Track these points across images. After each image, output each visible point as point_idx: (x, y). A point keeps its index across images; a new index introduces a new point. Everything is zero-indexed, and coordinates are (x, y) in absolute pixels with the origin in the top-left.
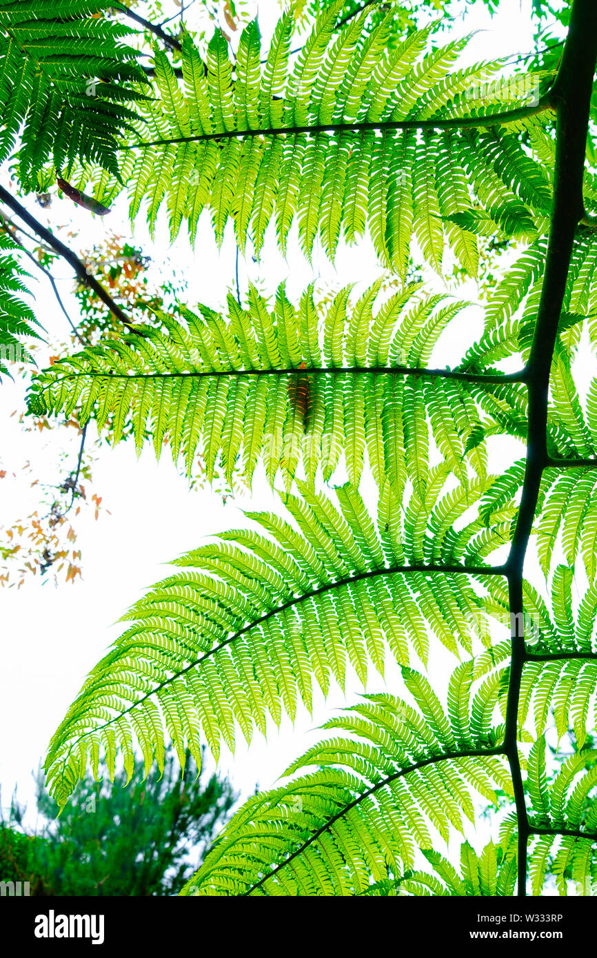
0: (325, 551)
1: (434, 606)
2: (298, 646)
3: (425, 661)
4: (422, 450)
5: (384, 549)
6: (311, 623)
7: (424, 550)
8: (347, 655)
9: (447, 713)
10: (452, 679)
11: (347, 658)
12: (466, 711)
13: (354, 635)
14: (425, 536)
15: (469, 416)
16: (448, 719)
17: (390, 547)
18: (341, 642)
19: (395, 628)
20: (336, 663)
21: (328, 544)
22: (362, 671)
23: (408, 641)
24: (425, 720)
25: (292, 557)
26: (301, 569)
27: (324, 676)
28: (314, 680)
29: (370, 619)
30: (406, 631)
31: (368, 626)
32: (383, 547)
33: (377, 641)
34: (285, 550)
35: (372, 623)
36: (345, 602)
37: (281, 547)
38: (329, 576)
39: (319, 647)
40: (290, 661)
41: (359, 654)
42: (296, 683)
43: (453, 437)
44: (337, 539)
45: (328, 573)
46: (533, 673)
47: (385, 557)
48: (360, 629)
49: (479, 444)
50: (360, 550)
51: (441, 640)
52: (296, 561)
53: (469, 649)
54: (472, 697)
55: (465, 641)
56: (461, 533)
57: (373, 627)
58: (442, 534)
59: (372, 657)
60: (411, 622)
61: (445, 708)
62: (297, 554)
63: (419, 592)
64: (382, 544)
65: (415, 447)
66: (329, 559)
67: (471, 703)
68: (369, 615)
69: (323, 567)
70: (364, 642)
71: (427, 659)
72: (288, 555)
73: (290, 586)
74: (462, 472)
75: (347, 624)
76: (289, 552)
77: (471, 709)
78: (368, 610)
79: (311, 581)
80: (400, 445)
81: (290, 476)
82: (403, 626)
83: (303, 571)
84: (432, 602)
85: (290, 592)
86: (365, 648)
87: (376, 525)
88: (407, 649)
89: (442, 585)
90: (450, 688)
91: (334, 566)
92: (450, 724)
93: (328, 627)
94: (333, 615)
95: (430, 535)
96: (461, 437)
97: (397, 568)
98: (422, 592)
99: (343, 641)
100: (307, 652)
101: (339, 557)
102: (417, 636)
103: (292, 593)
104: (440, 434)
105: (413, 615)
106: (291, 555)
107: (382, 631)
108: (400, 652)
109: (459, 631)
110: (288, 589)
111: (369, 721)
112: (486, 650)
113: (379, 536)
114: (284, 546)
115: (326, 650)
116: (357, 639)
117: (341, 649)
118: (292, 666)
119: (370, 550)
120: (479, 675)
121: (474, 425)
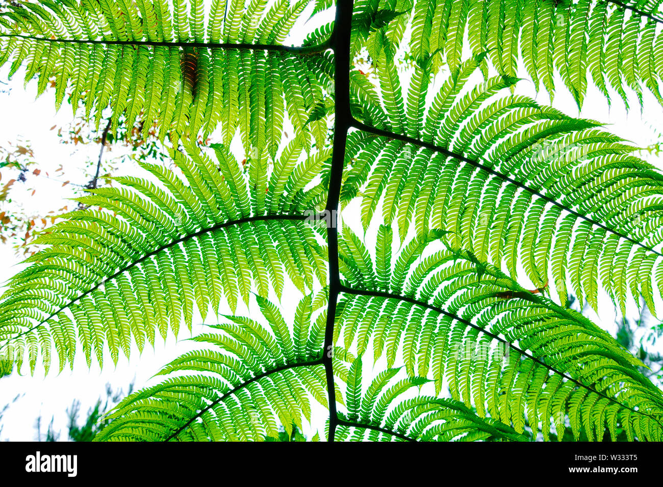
0: (207, 203)
1: (289, 253)
2: (184, 278)
3: (279, 296)
4: (277, 121)
5: (252, 204)
6: (196, 260)
7: (279, 205)
8: (223, 288)
9: (292, 336)
10: (298, 310)
11: (223, 291)
12: (306, 335)
13: (229, 273)
14: (282, 195)
15: (314, 94)
16: (293, 340)
17: (256, 203)
18: (219, 278)
19: (260, 269)
20: (214, 294)
21: (211, 198)
22: (233, 302)
23: (269, 280)
24: (276, 341)
25: (183, 207)
26: (188, 217)
27: (204, 304)
28: (195, 306)
29: (242, 261)
30: (268, 272)
31: (239, 267)
32: (251, 203)
33: (246, 279)
34: (177, 200)
35: (243, 265)
36: (222, 246)
37: (174, 197)
38: (209, 223)
39: (201, 281)
40: (178, 290)
41: (231, 289)
42: (182, 307)
43: (301, 112)
44: (217, 194)
45: (209, 220)
46: (358, 309)
47: (252, 210)
48: (234, 269)
49: (320, 118)
50: (234, 204)
51: (292, 280)
52: (186, 211)
53: (310, 287)
54: (312, 324)
55: (308, 281)
56: (307, 193)
57: (244, 268)
58: (294, 194)
59: (241, 291)
60: (271, 265)
61: (292, 332)
62: (186, 204)
63: (277, 241)
64: (251, 200)
65: (272, 116)
66: (210, 209)
67: (310, 329)
68: (240, 258)
69: (206, 216)
70: (236, 280)
71: (281, 294)
72: (179, 204)
73: (179, 229)
74: (306, 140)
75: (223, 264)
76: (180, 202)
77: (309, 333)
78: (239, 254)
79: (195, 226)
80: (262, 115)
81: (177, 136)
82: (266, 269)
83: (190, 218)
84: (287, 250)
85: (179, 233)
86: (237, 284)
87: (248, 185)
88: (267, 286)
89: (293, 235)
90: (296, 317)
91: (213, 215)
92: (294, 344)
93: (209, 265)
94: (213, 257)
95: (285, 194)
96: (308, 112)
97: (258, 217)
98: (279, 241)
99: (221, 277)
100: (192, 284)
101: (218, 208)
102: (275, 276)
103: (180, 235)
104: (292, 108)
105: (273, 260)
106: (182, 205)
107: (250, 271)
108: (261, 288)
109: (305, 273)
110: (177, 231)
111: (234, 339)
112: (322, 288)
113: (249, 194)
114: (177, 197)
115: (207, 284)
116: (231, 276)
117: (218, 284)
118: (179, 294)
119: (240, 204)
120: (317, 308)
121: (318, 102)
